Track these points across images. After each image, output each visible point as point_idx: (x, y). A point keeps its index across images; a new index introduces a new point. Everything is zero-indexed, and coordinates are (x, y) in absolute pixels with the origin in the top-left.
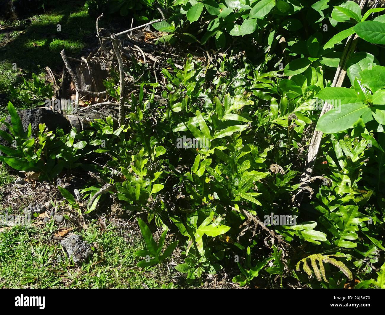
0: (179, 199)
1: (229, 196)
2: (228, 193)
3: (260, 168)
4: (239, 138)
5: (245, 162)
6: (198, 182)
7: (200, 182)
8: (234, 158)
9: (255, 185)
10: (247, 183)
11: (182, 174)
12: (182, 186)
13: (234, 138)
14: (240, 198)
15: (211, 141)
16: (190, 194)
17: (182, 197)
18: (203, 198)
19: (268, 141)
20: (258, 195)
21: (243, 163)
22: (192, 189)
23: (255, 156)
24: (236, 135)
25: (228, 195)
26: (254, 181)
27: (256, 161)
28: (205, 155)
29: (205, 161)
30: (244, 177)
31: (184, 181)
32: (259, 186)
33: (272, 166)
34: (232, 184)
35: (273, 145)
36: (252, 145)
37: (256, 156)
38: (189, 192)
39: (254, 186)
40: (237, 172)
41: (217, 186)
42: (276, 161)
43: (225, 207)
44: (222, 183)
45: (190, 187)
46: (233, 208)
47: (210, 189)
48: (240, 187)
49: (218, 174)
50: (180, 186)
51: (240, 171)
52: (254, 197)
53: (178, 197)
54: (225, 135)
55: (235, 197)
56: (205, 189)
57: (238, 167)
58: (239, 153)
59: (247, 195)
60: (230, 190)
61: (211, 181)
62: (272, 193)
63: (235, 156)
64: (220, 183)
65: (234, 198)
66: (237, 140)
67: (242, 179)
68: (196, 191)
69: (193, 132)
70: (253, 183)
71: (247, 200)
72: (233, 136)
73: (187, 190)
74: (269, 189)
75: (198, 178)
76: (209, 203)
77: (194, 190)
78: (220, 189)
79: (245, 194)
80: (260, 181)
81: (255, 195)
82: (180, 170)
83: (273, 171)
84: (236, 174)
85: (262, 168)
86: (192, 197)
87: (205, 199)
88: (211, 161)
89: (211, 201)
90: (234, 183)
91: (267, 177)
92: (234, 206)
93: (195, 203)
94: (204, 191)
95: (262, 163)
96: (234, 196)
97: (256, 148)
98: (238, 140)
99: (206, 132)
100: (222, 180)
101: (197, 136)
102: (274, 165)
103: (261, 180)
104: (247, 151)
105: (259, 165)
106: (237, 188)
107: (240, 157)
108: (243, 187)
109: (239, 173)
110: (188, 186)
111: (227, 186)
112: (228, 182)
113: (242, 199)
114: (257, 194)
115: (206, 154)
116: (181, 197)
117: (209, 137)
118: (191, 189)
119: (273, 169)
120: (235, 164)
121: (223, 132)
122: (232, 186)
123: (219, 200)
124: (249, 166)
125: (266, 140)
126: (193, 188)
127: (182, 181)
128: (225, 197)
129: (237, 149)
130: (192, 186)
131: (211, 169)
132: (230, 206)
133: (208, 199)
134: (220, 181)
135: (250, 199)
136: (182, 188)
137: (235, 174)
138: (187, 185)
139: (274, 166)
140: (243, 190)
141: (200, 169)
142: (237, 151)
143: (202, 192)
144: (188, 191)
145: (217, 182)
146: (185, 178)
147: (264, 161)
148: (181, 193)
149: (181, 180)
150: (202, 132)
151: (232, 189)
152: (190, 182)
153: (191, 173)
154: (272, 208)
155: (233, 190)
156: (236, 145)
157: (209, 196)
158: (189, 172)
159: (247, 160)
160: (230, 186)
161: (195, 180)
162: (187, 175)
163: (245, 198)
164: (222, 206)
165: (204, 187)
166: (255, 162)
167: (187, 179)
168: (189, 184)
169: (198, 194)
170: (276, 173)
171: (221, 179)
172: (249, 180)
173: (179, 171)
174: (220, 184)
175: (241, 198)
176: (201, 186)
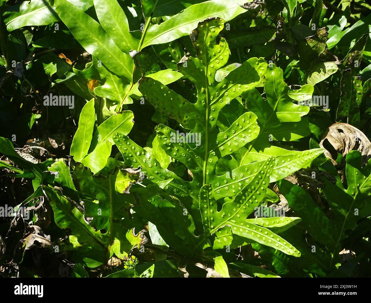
0: (31, 248)
1: (196, 232)
2: (193, 224)
3: (295, 137)
4: (217, 40)
5: (241, 119)
6: (93, 189)
7: (96, 192)
8: (205, 106)
9: (280, 192)
10: (249, 186)
11: (42, 168)
12: (41, 205)
13: (202, 42)
14: (231, 238)
15: (132, 54)
16: (69, 232)
17: (40, 240)
18: (112, 243)
19: (320, 49)
20: (289, 222)
21: (236, 122)
22: (72, 214)
23: (275, 100)
24: (209, 30)
25: (192, 229)
26: (273, 180)
27: (279, 115)
28: (117, 103)
29: (110, 123)
30: (243, 169)
31: (48, 190)
32: (290, 195)
33: (333, 130)
34: (203, 193)
35: (338, 62)
36: (261, 61)
37: (280, 99)
38: (64, 225)
39: (275, 198)
40: (218, 154)
41: (154, 201)
42: (345, 113)
43: (184, 270)
44: (170, 190)
45: (67, 210)
46: (209, 270)
47: (132, 211)
48: (229, 201)
49: (158, 164)
50: (33, 207)
51: (226, 149)
52: (274, 230)
53: (29, 242)
54: (178, 32)
55: (215, 235)
56: (117, 214)
57: (221, 135)
58: (221, 89)
59: (251, 226)
60: (196, 213)
61: (134, 187)
62: (334, 216)
63: (210, 101)
64: (164, 190)
65: (212, 238)
66: (212, 46)
67: (234, 174)
68: (86, 221)
69: (74, 29)
70: (271, 186)
71: (255, 242)
72: (198, 33)
73: (56, 219)
74: (325, 204)
75: (91, 179)
76: (130, 256)
77: (80, 217)
78: (164, 210)
79: (246, 224)
80: (294, 181)
81: (279, 225)
82: (35, 154)
83: (336, 146)
84: (216, 159)
85: (301, 137)
86: (74, 241)
87: (116, 246)
88: (130, 119)
89: (136, 252)
90: (208, 188)
91: (315, 164)
92: (211, 265)
93: (86, 259)
94: (114, 221)
95: (298, 120)
96: (212, 232)
97: (276, 73)
98: (217, 48)
99: (118, 26)
100: (169, 181)
101: (89, 41)
102: (341, 126)
103: (297, 174)
104: (247, 83)
105: (290, 126)
106: (220, 204)
107: (227, 101)
108: (238, 200)
109: (223, 154)
110: (60, 205)
111: (187, 202)
112: (190, 188)
113: (237, 239)
114: (284, 221)
115: (121, 100)
116: (36, 242)
117: (128, 41)
118: (69, 216)
119: (338, 140)
120: (209, 125)
121: (171, 25)
122: (203, 198)
123: (164, 247)
124: (255, 133)
125: (311, 45)
126: (77, 212)
127: (40, 189)
128: (183, 238)
129: (213, 75)
130: (73, 206)
131: (134, 145)
132: (200, 265)
133: (125, 246)
134: (163, 185)
135: (261, 238)
136: (40, 212)
137: (213, 159)
138: (58, 201)
139: (340, 131)
140: (241, 210)
141: (98, 147)
142: (216, 83)
143: (108, 224)
144: (61, 221)
145: (154, 189)
146: (48, 178)
147: (305, 113)
148: (36, 227)
149: (36, 185)
150: (104, 26)
151: (202, 210)
152: (66, 191)
153: (67, 163)
154: (338, 265)
155: (209, 213)
156: (211, 65)
157: (130, 235)
158: (62, 160)
159: (248, 113)
160: (197, 201)
161: (82, 184)
162: (58, 169)
163: (245, 235)
164: (173, 266)
165: (114, 207)
166: (276, 120)
167: (57, 184)
168: (64, 198)
169: (92, 230)
170: (346, 152)
171: (166, 178)
172: (256, 177)
173: (30, 159)
174: (164, 194)
175: (234, 236)
176: (102, 205)
